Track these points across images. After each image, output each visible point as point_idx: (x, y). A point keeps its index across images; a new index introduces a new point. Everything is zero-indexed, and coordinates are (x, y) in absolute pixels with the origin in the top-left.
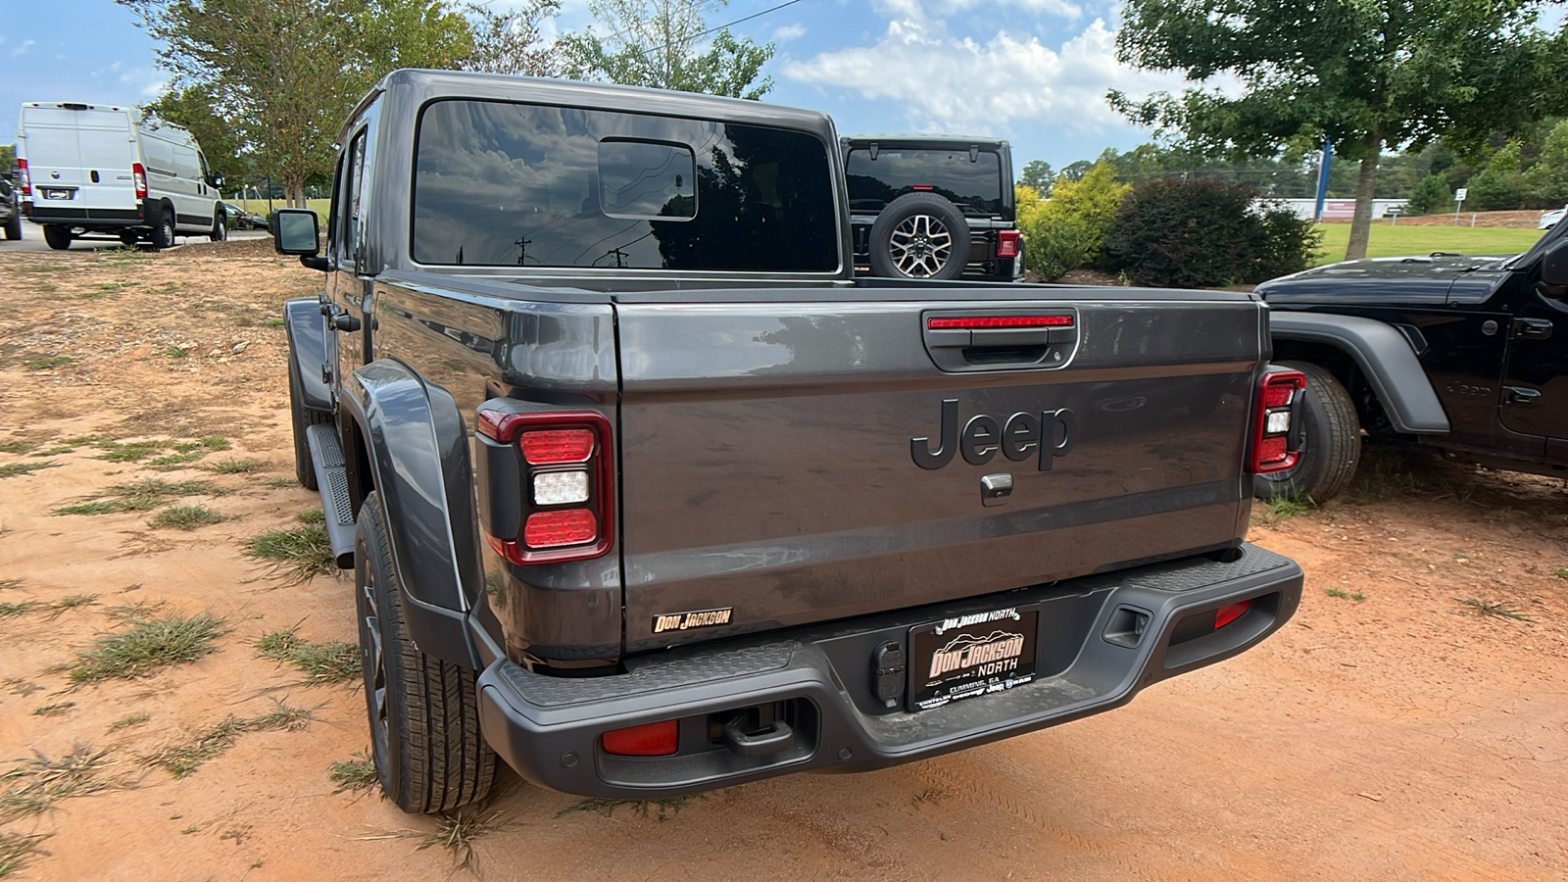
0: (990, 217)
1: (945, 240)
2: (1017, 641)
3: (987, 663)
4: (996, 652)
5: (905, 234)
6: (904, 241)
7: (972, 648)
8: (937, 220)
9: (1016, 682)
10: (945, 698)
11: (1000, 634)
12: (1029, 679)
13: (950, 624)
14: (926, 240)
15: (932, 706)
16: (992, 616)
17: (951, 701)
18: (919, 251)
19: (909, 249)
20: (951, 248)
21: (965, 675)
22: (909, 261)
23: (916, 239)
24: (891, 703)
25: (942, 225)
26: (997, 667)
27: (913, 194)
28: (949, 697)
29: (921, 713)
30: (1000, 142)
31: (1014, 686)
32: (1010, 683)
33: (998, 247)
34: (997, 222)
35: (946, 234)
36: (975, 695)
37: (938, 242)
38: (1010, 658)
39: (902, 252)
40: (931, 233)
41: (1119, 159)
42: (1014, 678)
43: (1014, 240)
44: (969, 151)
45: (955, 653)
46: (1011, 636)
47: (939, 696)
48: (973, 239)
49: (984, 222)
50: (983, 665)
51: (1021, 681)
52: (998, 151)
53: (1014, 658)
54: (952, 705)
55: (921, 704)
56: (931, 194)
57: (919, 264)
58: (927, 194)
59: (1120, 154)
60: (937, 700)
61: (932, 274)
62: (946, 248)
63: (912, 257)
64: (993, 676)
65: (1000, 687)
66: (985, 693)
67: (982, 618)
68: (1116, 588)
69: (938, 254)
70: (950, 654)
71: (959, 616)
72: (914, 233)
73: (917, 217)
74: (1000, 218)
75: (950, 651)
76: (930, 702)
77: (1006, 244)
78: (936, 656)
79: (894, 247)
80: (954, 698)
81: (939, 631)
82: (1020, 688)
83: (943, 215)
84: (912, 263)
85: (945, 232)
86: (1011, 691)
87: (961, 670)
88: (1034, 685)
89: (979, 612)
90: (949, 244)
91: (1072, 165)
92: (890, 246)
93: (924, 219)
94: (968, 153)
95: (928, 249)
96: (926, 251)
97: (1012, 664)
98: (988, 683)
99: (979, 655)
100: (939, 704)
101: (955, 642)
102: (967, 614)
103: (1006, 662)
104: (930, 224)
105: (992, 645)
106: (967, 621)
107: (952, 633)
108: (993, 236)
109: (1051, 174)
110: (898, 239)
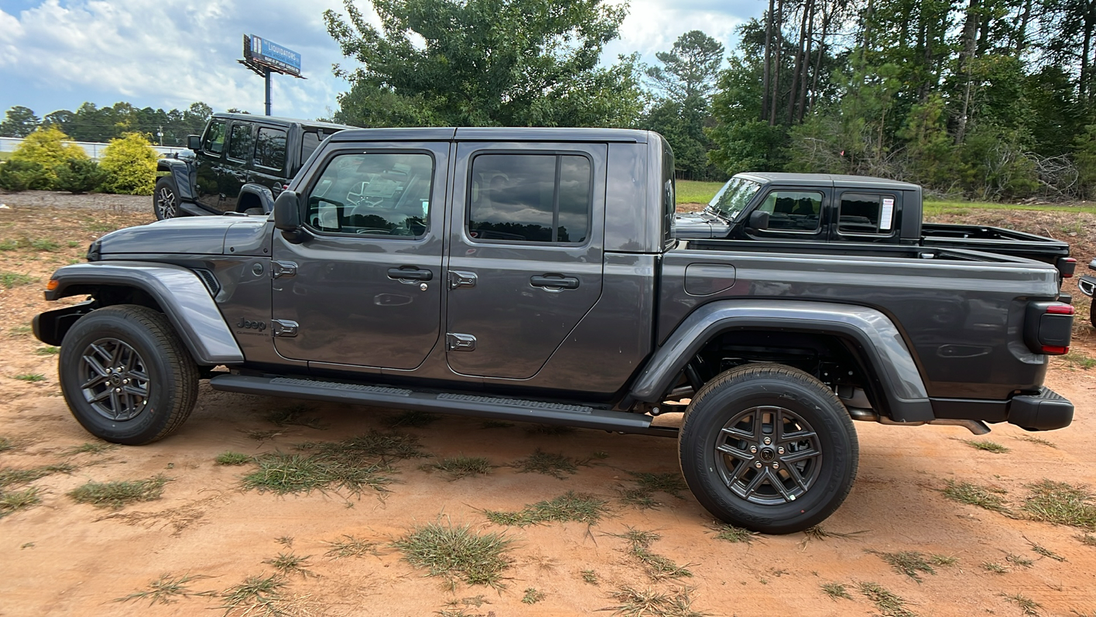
41: (98, 112)
59: (99, 108)
91: (55, 113)
109: (36, 119)
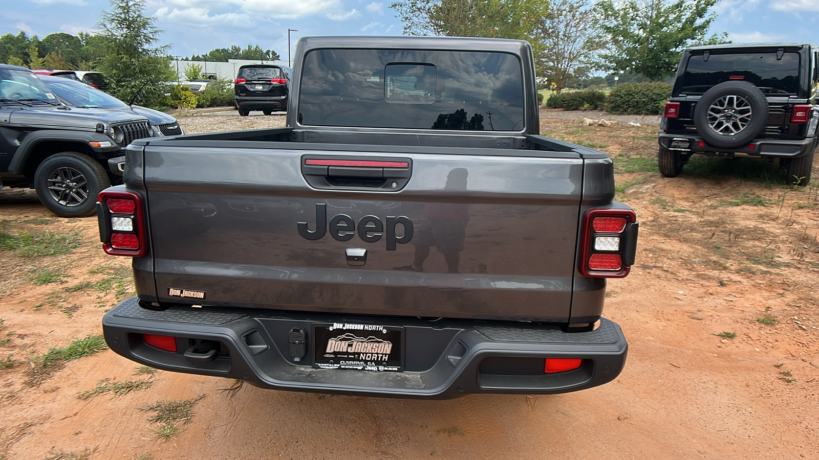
0: (788, 96)
1: (747, 111)
2: (387, 345)
3: (366, 354)
4: (372, 348)
5: (719, 107)
6: (718, 112)
7: (355, 343)
8: (742, 98)
9: (386, 369)
10: (335, 365)
11: (374, 339)
12: (396, 369)
13: (337, 326)
14: (733, 111)
15: (327, 367)
16: (366, 327)
17: (340, 368)
18: (728, 118)
19: (721, 117)
20: (751, 116)
21: (350, 356)
22: (720, 124)
23: (726, 111)
24: (297, 359)
25: (746, 101)
26: (373, 357)
27: (730, 82)
28: (338, 365)
29: (319, 369)
30: (803, 46)
31: (384, 371)
32: (382, 368)
33: (793, 115)
34: (793, 99)
35: (749, 107)
36: (357, 369)
37: (742, 112)
38: (383, 354)
39: (716, 119)
40: (737, 107)
42: (385, 366)
43: (806, 112)
44: (776, 52)
45: (343, 342)
46: (382, 342)
47: (331, 364)
48: (770, 111)
49: (784, 99)
50: (363, 354)
51: (390, 369)
52: (800, 51)
53: (386, 355)
54: (338, 370)
55: (319, 365)
56: (742, 82)
57: (727, 127)
58: (739, 82)
60: (330, 365)
61: (736, 132)
62: (747, 117)
63: (723, 122)
64: (371, 361)
65: (375, 369)
66: (363, 369)
67: (360, 327)
68: (463, 330)
69: (741, 120)
70: (340, 342)
71: (344, 323)
72: (725, 107)
73: (728, 97)
74: (796, 97)
75: (341, 340)
76: (325, 365)
77: (799, 114)
78: (330, 342)
79: (711, 115)
80: (342, 367)
81: (331, 328)
82: (388, 373)
83: (747, 95)
84: (722, 125)
85: (748, 106)
86: (381, 373)
87: (347, 353)
88: (398, 374)
89: (358, 323)
90: (750, 114)
92: (708, 115)
93: (733, 98)
94: (775, 54)
95: (735, 117)
96: (733, 118)
97: (384, 358)
98: (367, 365)
99: (360, 347)
100: (332, 368)
101: (344, 336)
102: (348, 323)
103: (380, 355)
104: (737, 101)
105: (369, 344)
106: (348, 326)
107: (340, 332)
108: (789, 109)
110: (713, 110)
